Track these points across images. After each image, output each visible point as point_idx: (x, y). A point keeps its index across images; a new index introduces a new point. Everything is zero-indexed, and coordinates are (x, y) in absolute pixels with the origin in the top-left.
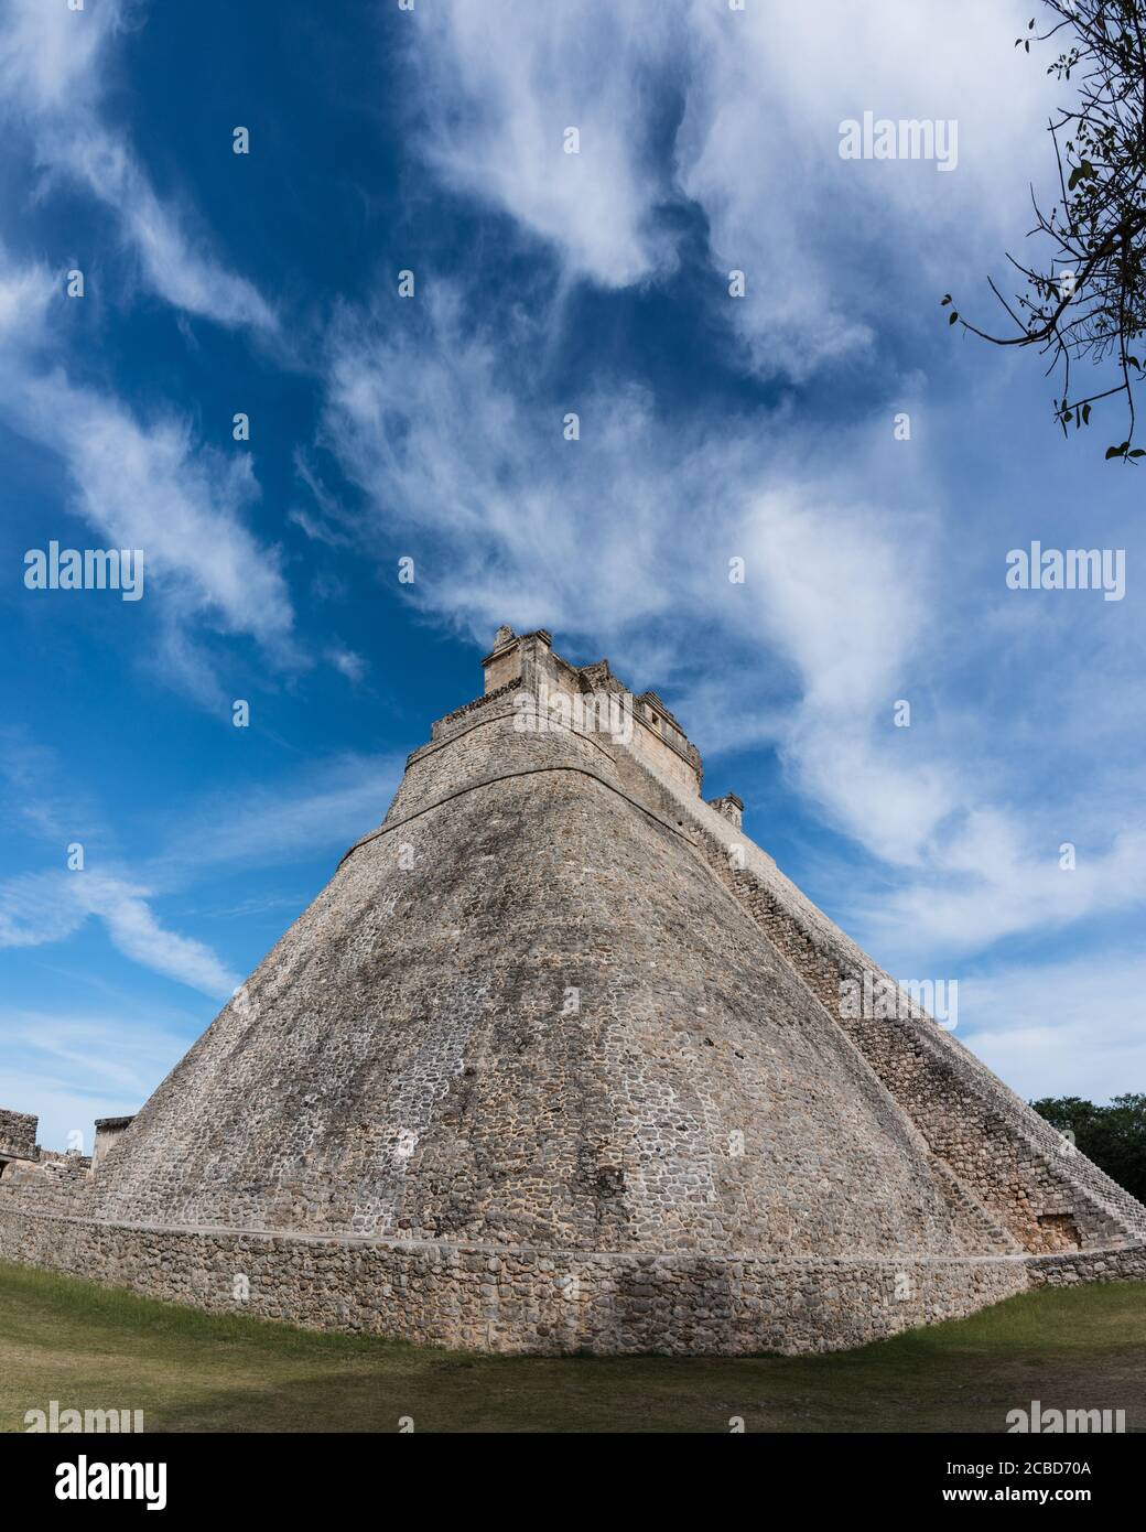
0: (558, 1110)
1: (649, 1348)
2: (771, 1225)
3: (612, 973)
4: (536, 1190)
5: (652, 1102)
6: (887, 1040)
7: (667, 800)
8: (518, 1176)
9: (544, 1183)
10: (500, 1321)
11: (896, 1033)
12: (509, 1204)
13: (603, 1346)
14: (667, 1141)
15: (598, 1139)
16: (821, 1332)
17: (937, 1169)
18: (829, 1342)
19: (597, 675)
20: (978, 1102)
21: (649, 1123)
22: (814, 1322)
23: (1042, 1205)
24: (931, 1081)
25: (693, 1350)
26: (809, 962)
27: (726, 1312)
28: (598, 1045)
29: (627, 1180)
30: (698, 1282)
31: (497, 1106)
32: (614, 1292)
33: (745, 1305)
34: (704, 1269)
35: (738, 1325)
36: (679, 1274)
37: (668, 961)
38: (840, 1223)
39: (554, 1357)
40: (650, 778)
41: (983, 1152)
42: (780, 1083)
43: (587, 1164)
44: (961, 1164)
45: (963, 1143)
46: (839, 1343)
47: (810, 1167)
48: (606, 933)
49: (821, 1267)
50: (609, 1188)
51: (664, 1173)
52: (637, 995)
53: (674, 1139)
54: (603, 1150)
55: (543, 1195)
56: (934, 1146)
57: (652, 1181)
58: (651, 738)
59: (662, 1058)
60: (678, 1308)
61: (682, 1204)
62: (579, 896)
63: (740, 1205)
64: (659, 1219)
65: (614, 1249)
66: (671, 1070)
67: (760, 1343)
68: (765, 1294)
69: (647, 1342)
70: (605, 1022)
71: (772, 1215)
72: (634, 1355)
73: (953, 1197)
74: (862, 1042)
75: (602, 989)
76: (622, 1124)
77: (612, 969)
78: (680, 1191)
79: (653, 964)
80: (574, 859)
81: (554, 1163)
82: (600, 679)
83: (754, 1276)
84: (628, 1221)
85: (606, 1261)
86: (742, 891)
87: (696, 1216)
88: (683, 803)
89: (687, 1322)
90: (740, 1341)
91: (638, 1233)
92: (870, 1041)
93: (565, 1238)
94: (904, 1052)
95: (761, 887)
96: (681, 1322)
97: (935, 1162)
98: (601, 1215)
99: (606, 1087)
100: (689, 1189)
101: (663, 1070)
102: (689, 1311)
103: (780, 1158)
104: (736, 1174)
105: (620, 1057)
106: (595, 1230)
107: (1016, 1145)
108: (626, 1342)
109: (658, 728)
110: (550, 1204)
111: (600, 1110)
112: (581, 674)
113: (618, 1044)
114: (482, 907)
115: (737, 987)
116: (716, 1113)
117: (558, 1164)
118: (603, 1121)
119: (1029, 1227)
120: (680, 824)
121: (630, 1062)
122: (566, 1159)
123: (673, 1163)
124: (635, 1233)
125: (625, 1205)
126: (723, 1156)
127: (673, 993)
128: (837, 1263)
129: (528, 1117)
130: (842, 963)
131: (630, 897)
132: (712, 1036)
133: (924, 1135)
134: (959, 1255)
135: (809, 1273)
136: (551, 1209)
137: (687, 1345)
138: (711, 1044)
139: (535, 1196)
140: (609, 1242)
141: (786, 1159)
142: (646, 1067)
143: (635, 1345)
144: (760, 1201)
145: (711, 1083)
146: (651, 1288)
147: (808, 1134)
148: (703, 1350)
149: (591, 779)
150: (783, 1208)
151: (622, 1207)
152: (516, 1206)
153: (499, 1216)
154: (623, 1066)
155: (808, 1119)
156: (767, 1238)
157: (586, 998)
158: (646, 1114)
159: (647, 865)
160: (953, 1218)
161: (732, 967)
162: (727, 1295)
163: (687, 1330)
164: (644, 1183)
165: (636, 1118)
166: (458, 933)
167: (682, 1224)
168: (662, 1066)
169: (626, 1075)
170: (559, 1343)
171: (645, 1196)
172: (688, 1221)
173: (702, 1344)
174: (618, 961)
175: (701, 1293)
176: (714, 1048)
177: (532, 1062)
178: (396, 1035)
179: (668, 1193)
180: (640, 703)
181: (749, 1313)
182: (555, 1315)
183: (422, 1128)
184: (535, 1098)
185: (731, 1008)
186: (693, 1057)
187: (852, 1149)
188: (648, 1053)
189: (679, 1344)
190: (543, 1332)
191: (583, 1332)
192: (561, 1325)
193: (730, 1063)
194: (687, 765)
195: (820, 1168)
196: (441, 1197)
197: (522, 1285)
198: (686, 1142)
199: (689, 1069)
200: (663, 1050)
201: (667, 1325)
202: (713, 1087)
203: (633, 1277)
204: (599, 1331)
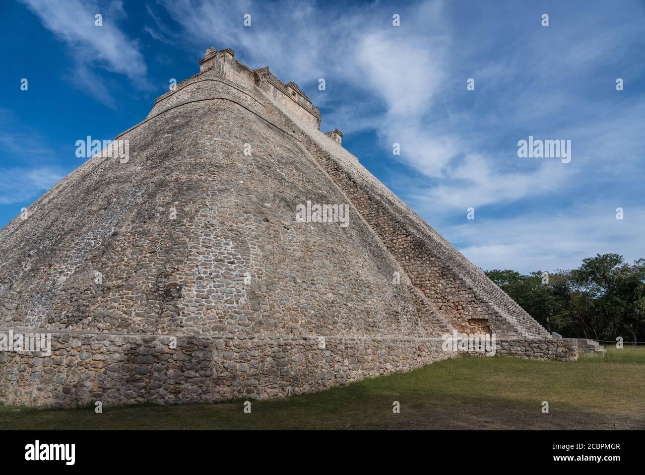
0: (154, 252)
1: (146, 400)
2: (285, 318)
3: (213, 184)
4: (126, 298)
5: (216, 248)
6: (391, 229)
7: (288, 122)
8: (117, 290)
9: (132, 294)
10: (41, 384)
11: (396, 226)
12: (108, 306)
13: (109, 400)
14: (218, 269)
15: (172, 268)
16: (289, 383)
17: (413, 292)
18: (296, 389)
19: (262, 73)
20: (438, 260)
21: (209, 259)
22: (283, 377)
23: (470, 313)
24: (414, 249)
25: (181, 400)
26: (354, 193)
27: (208, 372)
28: (191, 218)
29: (184, 292)
30: (188, 353)
31: (121, 251)
32: (122, 361)
33: (224, 367)
34: (192, 343)
35: (218, 381)
36: (174, 347)
37: (253, 181)
38: (338, 317)
39: (71, 409)
40: (281, 112)
41: (440, 285)
42: (311, 243)
43: (161, 282)
44: (428, 291)
45: (429, 281)
46: (306, 388)
47: (321, 286)
48: (216, 166)
49: (290, 341)
50: (171, 296)
51: (210, 287)
52: (225, 195)
53: (224, 268)
54: (174, 274)
55: (130, 301)
56: (414, 281)
57: (200, 291)
58: (292, 102)
59: (231, 226)
60: (171, 371)
61: (219, 306)
62: (207, 150)
63: (263, 306)
64: (201, 314)
65: (166, 332)
66: (235, 232)
67: (236, 393)
68: (243, 359)
69: (145, 396)
70: (200, 207)
71: (286, 312)
72: (132, 406)
73: (421, 306)
74: (379, 230)
75: (204, 192)
76: (191, 260)
77: (214, 183)
78: (219, 297)
79: (242, 182)
80: (211, 134)
81: (141, 281)
82: (264, 75)
83: (233, 348)
84: (179, 315)
85: (119, 340)
86: (322, 161)
87: (228, 312)
88: (295, 123)
89: (177, 380)
90: (219, 392)
91: (184, 322)
92: (383, 230)
93: (137, 326)
94: (400, 235)
95: (332, 159)
96: (172, 381)
97: (412, 289)
98: (162, 312)
99: (188, 240)
100: (227, 296)
101: (230, 232)
102: (180, 373)
103: (298, 281)
104: (264, 289)
105: (202, 225)
106: (157, 321)
107: (458, 282)
108: (128, 396)
109: (296, 98)
110: (132, 306)
111: (179, 252)
112: (255, 73)
113: (204, 218)
114: (156, 156)
115: (297, 197)
116: (259, 255)
117: (143, 283)
118: (179, 258)
119: (463, 324)
120: (294, 132)
121: (208, 227)
122: (149, 279)
123: (219, 281)
124: (181, 323)
125: (179, 306)
126: (257, 278)
127: (251, 196)
128: (305, 339)
129: (135, 256)
130: (370, 192)
131: (239, 152)
132: (269, 217)
133: (409, 276)
134: (422, 337)
135: (279, 346)
136: (132, 309)
137: (176, 397)
138: (267, 221)
139: (124, 301)
140: (164, 328)
141: (304, 282)
142: (218, 230)
143: (135, 398)
144: (279, 304)
145: (260, 240)
146: (151, 357)
147: (324, 270)
148: (188, 399)
149: (236, 104)
150: (296, 308)
151: (177, 307)
152: (112, 308)
153: (101, 314)
154: (203, 230)
155: (327, 262)
156: (281, 325)
157: (193, 195)
158: (209, 255)
159: (256, 141)
160: (420, 317)
161: (298, 188)
162: (210, 361)
163: (177, 386)
164: (195, 293)
165: (201, 256)
166: (140, 168)
167: (217, 317)
168: (229, 230)
169: (203, 234)
170: (76, 399)
171: (194, 300)
172: (223, 315)
173: (188, 396)
174: (219, 179)
175: (190, 360)
176: (269, 223)
177: (149, 228)
178: (88, 218)
179: (211, 299)
180: (286, 86)
181: (227, 373)
182: (76, 379)
183: (79, 265)
184: (143, 246)
185: (289, 206)
186: (253, 227)
187: (354, 279)
188: (223, 223)
189: (170, 396)
190: (66, 391)
191: (95, 390)
192: (79, 385)
193: (278, 231)
194: (312, 115)
195: (328, 287)
196: (73, 304)
197: (59, 357)
198: (232, 270)
199: (248, 232)
200: (233, 222)
201: (161, 383)
202: (261, 242)
203: (138, 351)
204: (108, 389)
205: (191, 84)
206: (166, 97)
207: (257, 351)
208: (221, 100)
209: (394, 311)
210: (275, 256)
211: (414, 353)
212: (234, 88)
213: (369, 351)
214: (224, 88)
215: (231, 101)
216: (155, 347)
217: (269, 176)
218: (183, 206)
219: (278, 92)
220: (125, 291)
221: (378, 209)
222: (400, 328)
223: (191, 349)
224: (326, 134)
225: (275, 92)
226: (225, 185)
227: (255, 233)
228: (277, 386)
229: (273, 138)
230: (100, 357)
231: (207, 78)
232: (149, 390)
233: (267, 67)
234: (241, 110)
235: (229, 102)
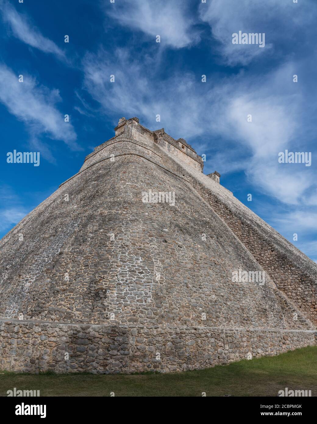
0: (87, 266)
1: (84, 370)
2: (181, 313)
4: (70, 298)
5: (130, 263)
6: (260, 246)
7: (179, 168)
8: (63, 292)
9: (73, 295)
10: (16, 356)
11: (263, 243)
12: (58, 304)
13: (60, 369)
14: (131, 278)
15: (100, 277)
16: (184, 361)
17: (278, 294)
18: (190, 366)
19: (160, 133)
20: (298, 269)
21: (125, 270)
22: (179, 357)
24: (278, 261)
25: (108, 371)
26: (230, 219)
27: (126, 352)
29: (108, 294)
30: (112, 338)
31: (65, 265)
32: (68, 342)
33: (137, 348)
34: (115, 331)
35: (133, 358)
36: (102, 333)
38: (220, 313)
39: (36, 374)
40: (174, 161)
41: (300, 289)
42: (198, 257)
43: (92, 287)
44: (290, 293)
45: (291, 285)
46: (197, 366)
47: (206, 290)
48: (129, 203)
49: (185, 331)
50: (99, 297)
51: (126, 291)
52: (135, 224)
53: (136, 277)
54: (101, 281)
55: (72, 300)
56: (278, 286)
57: (119, 294)
58: (181, 153)
59: (140, 246)
60: (100, 351)
61: (133, 304)
62: (122, 192)
63: (164, 304)
64: (120, 310)
65: (97, 323)
66: (143, 251)
67: (146, 367)
68: (150, 343)
69: (84, 367)
70: (118, 233)
71: (181, 309)
72: (75, 374)
73: (284, 306)
74: (250, 247)
75: (120, 222)
76: (112, 271)
77: (127, 215)
78: (133, 298)
79: (147, 214)
80: (124, 180)
81: (79, 286)
82: (161, 134)
83: (143, 334)
84: (105, 310)
85: (65, 328)
86: (205, 196)
87: (139, 308)
88: (185, 168)
89: (105, 357)
90: (134, 366)
91: (109, 315)
92: (253, 247)
93: (77, 318)
94: (267, 250)
95: (212, 194)
96: (102, 357)
97: (277, 292)
98: (94, 308)
99: (110, 257)
100: (138, 297)
101: (139, 251)
102: (106, 352)
103: (190, 286)
104: (165, 291)
105: (120, 246)
106: (90, 315)
108: (72, 367)
109: (185, 150)
110: (73, 304)
111: (104, 266)
112: (154, 133)
113: (121, 241)
114: (87, 198)
115: (187, 223)
116: (160, 267)
117: (80, 287)
118: (104, 270)
120: (184, 175)
121: (123, 247)
122: (84, 285)
123: (132, 286)
124: (107, 316)
125: (105, 304)
126: (159, 284)
127: (154, 224)
128: (196, 329)
129: (75, 269)
130: (242, 218)
132: (167, 239)
133: (274, 282)
134: (286, 329)
135: (177, 334)
136: (74, 306)
137: (105, 369)
138: (166, 242)
139: (68, 300)
140: (95, 319)
141: (194, 286)
142: (131, 249)
143: (77, 368)
144: (175, 303)
145: (161, 256)
146: (87, 340)
147: (209, 277)
148: (113, 371)
149: (141, 158)
150: (188, 306)
151: (103, 305)
152: (60, 305)
153: (53, 309)
154: (120, 249)
155: (211, 272)
156: (178, 318)
157: (112, 225)
158: (125, 267)
159: (157, 183)
160: (284, 314)
161: (188, 217)
162: (127, 344)
163: (105, 361)
164: (116, 295)
165: (119, 268)
166: (76, 206)
167: (132, 312)
168: (139, 249)
169: (120, 252)
170: (39, 367)
171: (115, 300)
172: (135, 311)
173: (113, 368)
174: (131, 212)
175: (113, 342)
176: (167, 244)
177: (83, 248)
178: (43, 242)
179: (127, 299)
180: (177, 142)
181: (140, 352)
182: (38, 354)
183: (38, 275)
184: (79, 262)
185: (182, 230)
186: (156, 246)
187: (232, 284)
188: (134, 244)
189: (100, 368)
190: (32, 362)
191: (51, 362)
192: (40, 358)
193: (174, 249)
194: (196, 162)
195: (212, 290)
196: (35, 302)
197: (27, 339)
198: (141, 278)
199: (152, 251)
200: (141, 243)
201: (94, 358)
202: (162, 258)
203: (78, 335)
204: (59, 361)
205: (109, 145)
206: (92, 155)
207: (160, 338)
208: (131, 155)
209: (263, 309)
210: (172, 267)
211: (280, 341)
212: (140, 146)
213: (244, 339)
214: (133, 146)
215: (137, 155)
216: (89, 333)
217: (166, 209)
218: (106, 232)
219: (172, 147)
220: (68, 293)
221: (249, 231)
222: (268, 322)
223: (114, 335)
224: (208, 175)
225: (169, 147)
226: (135, 217)
227: (157, 251)
228: (175, 363)
229: (168, 181)
230: (53, 339)
231: (120, 140)
232: (86, 363)
233: (163, 129)
234: (145, 161)
235: (136, 156)
